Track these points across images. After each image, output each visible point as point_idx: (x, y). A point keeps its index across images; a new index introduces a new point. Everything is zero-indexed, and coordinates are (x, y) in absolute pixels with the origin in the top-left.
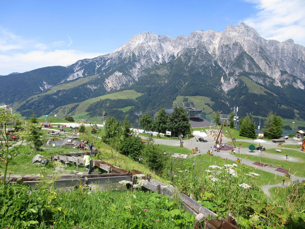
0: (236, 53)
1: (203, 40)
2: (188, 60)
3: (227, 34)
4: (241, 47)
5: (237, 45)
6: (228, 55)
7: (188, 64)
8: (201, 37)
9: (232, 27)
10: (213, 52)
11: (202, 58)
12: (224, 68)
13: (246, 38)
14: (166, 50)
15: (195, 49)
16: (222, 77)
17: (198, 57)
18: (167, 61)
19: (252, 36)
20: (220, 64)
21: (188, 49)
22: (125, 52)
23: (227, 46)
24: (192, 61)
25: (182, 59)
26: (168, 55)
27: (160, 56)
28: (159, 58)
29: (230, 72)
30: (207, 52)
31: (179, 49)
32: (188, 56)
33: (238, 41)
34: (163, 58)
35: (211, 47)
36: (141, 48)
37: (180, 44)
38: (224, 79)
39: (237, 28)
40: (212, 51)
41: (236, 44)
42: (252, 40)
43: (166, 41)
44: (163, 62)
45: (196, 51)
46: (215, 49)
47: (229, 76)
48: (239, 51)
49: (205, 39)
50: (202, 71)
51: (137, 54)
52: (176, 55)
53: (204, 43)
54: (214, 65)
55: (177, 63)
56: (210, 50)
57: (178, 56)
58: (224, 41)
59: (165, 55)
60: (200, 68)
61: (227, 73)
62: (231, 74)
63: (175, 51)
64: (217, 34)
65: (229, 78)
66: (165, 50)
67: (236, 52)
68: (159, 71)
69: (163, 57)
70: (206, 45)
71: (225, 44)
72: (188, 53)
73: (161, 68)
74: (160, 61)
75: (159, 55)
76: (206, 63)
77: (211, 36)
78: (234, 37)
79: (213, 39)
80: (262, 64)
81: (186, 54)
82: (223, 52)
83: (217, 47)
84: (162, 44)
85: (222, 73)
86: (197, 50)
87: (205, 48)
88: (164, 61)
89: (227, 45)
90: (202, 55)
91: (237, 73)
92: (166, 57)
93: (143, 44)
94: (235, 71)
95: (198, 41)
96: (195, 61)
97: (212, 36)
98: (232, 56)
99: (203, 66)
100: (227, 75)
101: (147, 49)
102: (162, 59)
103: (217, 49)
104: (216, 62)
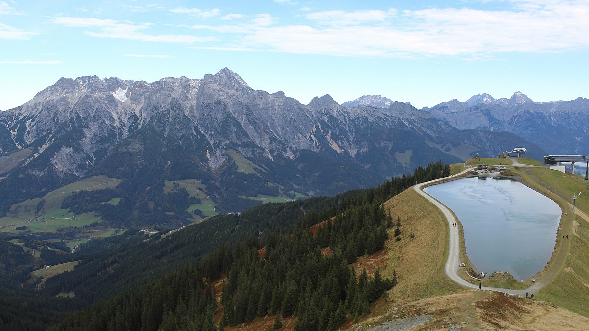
0: (220, 116)
1: (175, 94)
2: (162, 128)
3: (206, 87)
4: (225, 108)
5: (220, 104)
6: (210, 118)
7: (164, 134)
8: (172, 89)
9: (212, 76)
10: (191, 112)
11: (181, 126)
12: (207, 137)
13: (229, 91)
15: (169, 111)
16: (207, 150)
17: (175, 124)
18: (126, 123)
19: (237, 86)
20: (201, 130)
21: (156, 109)
23: (208, 105)
24: (168, 131)
25: (156, 127)
28: (114, 119)
29: (215, 142)
30: (183, 114)
31: (140, 103)
32: (162, 123)
33: (220, 97)
34: (119, 118)
35: (187, 104)
37: (141, 95)
38: (209, 153)
39: (217, 77)
40: (188, 110)
41: (218, 103)
42: (237, 95)
44: (122, 126)
45: (170, 115)
46: (192, 107)
47: (214, 148)
48: (223, 114)
49: (178, 93)
51: (82, 115)
52: (138, 114)
53: (178, 101)
54: (195, 133)
55: (149, 133)
56: (186, 108)
57: (142, 116)
58: (204, 98)
59: (121, 112)
60: (180, 139)
61: (212, 143)
62: (217, 146)
63: (135, 106)
65: (215, 151)
66: (119, 104)
67: (220, 114)
68: (130, 146)
69: (118, 116)
70: (181, 102)
71: (205, 102)
72: (161, 117)
74: (117, 123)
75: (113, 113)
76: (186, 132)
77: (184, 88)
78: (215, 91)
79: (188, 91)
80: (250, 129)
82: (203, 114)
83: (194, 103)
85: (206, 145)
86: (172, 112)
87: (180, 107)
88: (123, 123)
89: (208, 104)
90: (180, 122)
91: (223, 144)
92: (123, 117)
94: (221, 142)
95: (169, 95)
96: (172, 130)
97: (187, 87)
98: (215, 120)
99: (183, 136)
100: (212, 146)
101: (95, 106)
103: (195, 108)
104: (196, 128)
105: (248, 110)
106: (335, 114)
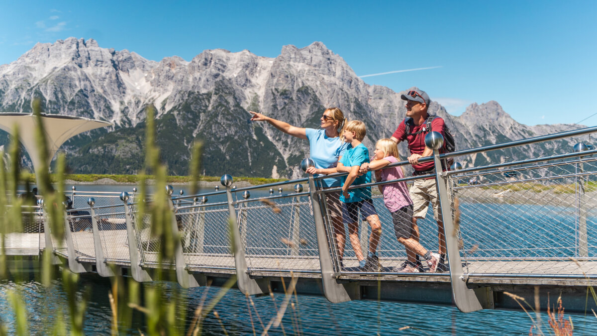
0: (306, 112)
1: (227, 75)
2: (190, 122)
3: (284, 65)
4: (316, 100)
5: (308, 94)
6: (287, 115)
7: (192, 132)
8: (224, 67)
9: (297, 51)
10: (254, 104)
11: (227, 119)
12: (279, 146)
13: (326, 77)
14: (133, 91)
15: (209, 95)
16: (275, 168)
17: (217, 116)
18: (135, 121)
19: (339, 73)
20: (269, 134)
21: (190, 93)
22: (13, 86)
23: (285, 94)
24: (201, 125)
25: (177, 118)
26: (137, 103)
27: (116, 107)
28: (113, 112)
29: (291, 155)
30: (238, 105)
31: (166, 90)
32: (192, 113)
33: (308, 84)
34: (123, 112)
35: (248, 93)
36: (61, 80)
37: (169, 77)
38: (278, 172)
39: (305, 53)
40: (249, 101)
41: (305, 91)
42: (339, 83)
43: (133, 67)
44: (124, 122)
45: (211, 101)
46: (256, 98)
47: (290, 165)
48: (312, 108)
49: (233, 73)
50: (228, 150)
51: (48, 96)
52: (158, 106)
53: (231, 83)
54: (255, 137)
55: (162, 127)
56: (245, 99)
57: (163, 108)
58: (278, 81)
59: (130, 103)
60: (223, 143)
61: (286, 156)
62: (295, 161)
63: (157, 94)
64: (261, 62)
65: (290, 170)
66: (128, 91)
67: (305, 109)
68: (113, 146)
69: (123, 107)
70: (235, 86)
71: (280, 88)
72: (192, 103)
73: (121, 138)
74: (117, 119)
75: (113, 102)
76: (236, 132)
77: (247, 67)
78: (300, 73)
79: (252, 73)
81: (186, 107)
82: (275, 107)
83: (261, 93)
84: (123, 75)
85: (274, 158)
86: (214, 98)
87: (232, 93)
88: (128, 119)
89: (285, 91)
90: (227, 113)
92: (131, 110)
93: (66, 69)
94: (303, 154)
95: (216, 76)
96: (208, 125)
97: (251, 67)
98: (296, 119)
99: (229, 138)
100: (286, 161)
101: (79, 85)
102: (120, 114)
103: (261, 99)
104: (259, 131)
105: (358, 105)
106: (508, 133)
